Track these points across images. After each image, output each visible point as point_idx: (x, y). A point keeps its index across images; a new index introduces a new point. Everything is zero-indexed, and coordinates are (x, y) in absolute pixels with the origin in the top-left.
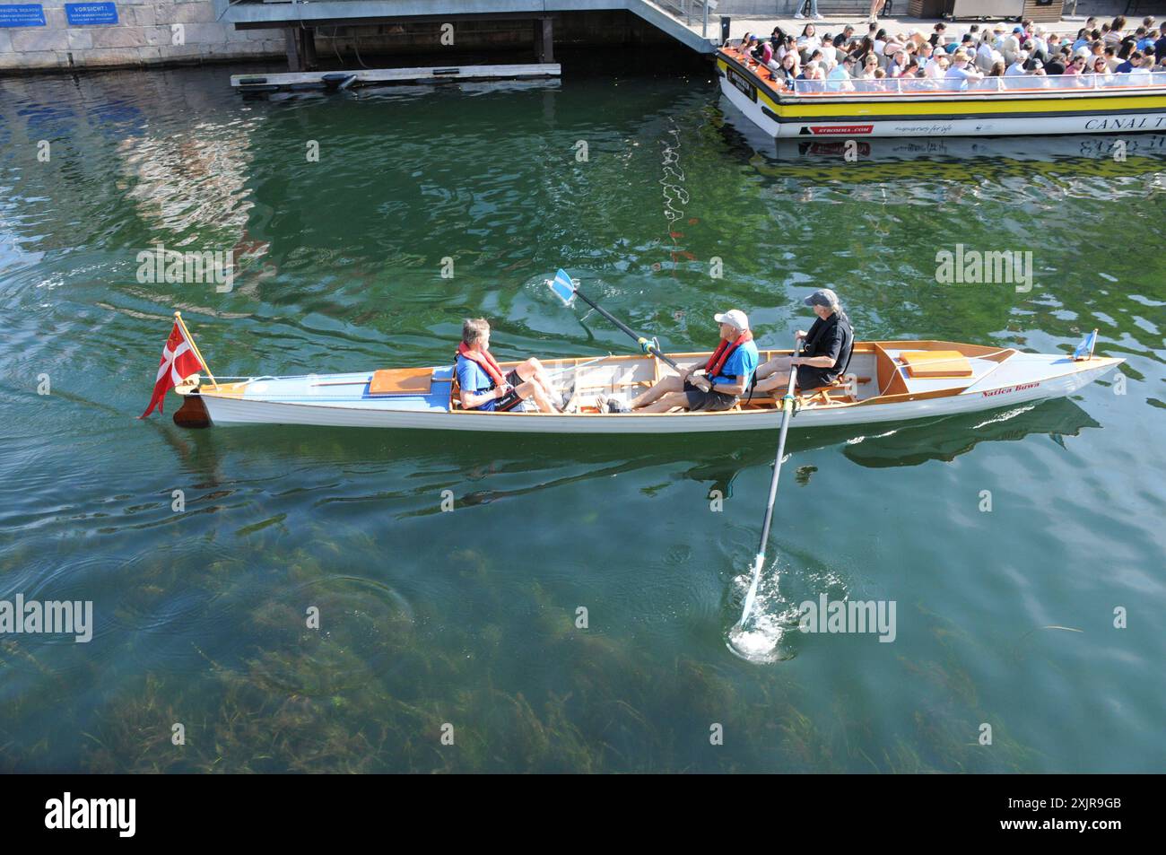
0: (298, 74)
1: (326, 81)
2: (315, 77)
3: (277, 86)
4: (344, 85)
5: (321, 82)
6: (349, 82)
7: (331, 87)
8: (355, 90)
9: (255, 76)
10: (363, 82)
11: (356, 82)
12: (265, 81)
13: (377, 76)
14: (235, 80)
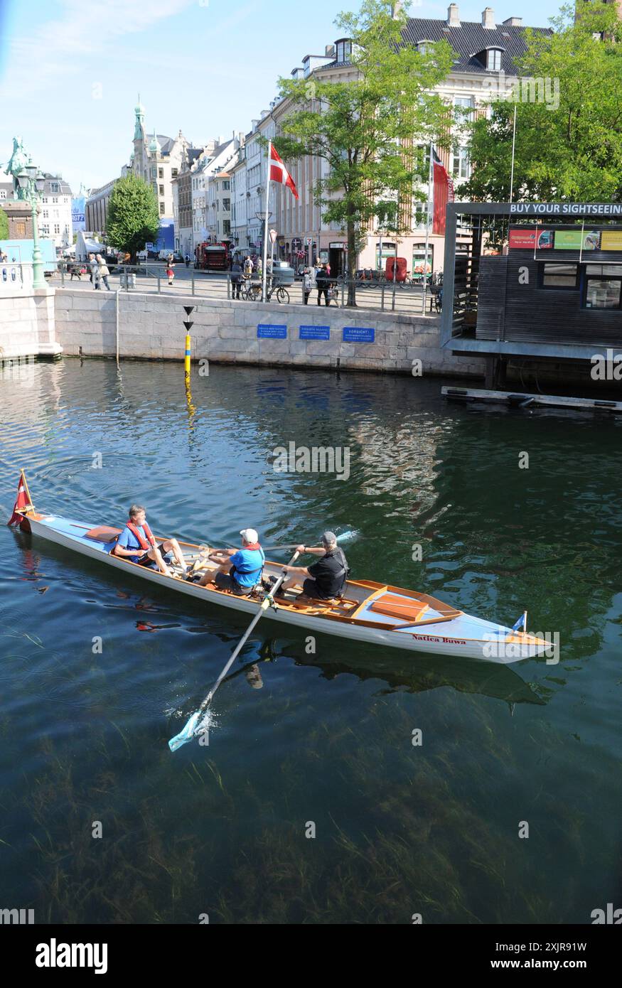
0: (490, 391)
1: (510, 398)
2: (502, 395)
3: (475, 398)
4: (523, 404)
5: (506, 399)
6: (527, 402)
7: (513, 404)
8: (532, 408)
9: (459, 389)
10: (539, 403)
11: (533, 403)
12: (465, 393)
13: (550, 400)
14: (445, 390)
